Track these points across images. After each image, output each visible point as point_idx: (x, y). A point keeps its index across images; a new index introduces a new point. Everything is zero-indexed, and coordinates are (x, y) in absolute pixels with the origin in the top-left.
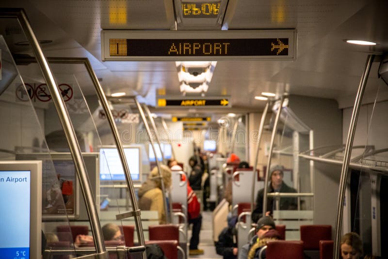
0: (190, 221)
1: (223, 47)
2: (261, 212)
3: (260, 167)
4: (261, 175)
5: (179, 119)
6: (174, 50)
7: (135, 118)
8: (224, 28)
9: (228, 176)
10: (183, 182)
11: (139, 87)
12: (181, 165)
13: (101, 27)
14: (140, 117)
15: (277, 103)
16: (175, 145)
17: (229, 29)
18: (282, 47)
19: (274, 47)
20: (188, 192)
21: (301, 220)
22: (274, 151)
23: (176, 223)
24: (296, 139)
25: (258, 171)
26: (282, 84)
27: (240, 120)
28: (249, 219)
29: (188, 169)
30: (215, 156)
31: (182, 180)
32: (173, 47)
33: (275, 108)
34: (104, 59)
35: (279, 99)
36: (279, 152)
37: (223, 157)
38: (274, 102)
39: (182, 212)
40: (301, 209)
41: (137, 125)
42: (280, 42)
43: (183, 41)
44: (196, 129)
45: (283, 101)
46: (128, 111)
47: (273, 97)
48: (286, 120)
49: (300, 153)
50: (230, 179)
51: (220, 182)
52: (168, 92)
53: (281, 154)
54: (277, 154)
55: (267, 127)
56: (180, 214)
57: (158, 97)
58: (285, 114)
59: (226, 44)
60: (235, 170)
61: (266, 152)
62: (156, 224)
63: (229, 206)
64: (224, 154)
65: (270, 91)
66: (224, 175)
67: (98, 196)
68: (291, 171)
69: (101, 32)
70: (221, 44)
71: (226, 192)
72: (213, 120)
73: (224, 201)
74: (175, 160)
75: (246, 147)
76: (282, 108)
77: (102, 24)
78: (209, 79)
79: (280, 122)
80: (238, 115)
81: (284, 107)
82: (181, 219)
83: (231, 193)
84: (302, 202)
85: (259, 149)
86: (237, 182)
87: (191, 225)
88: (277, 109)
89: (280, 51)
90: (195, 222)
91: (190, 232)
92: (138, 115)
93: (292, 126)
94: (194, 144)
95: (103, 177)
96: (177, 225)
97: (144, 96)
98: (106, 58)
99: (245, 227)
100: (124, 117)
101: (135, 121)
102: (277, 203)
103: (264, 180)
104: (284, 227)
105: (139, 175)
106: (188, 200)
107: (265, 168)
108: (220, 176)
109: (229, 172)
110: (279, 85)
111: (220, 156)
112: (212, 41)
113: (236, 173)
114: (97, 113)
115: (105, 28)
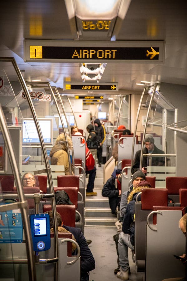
0: (87, 172)
1: (112, 53)
2: (139, 167)
3: (138, 134)
4: (139, 139)
5: (80, 98)
6: (77, 54)
7: (48, 97)
8: (113, 39)
9: (115, 140)
10: (83, 144)
11: (51, 76)
12: (81, 131)
13: (24, 37)
14: (52, 96)
15: (151, 88)
16: (77, 116)
17: (117, 40)
18: (154, 53)
19: (149, 53)
20: (86, 151)
21: (167, 173)
22: (148, 123)
23: (77, 174)
24: (165, 114)
25: (137, 137)
26: (156, 76)
27: (124, 98)
28: (129, 172)
29: (86, 134)
30: (106, 124)
31: (82, 142)
32: (76, 53)
33: (150, 91)
34: (25, 61)
35: (153, 85)
36: (152, 123)
37: (112, 125)
38: (149, 87)
39: (81, 166)
40: (167, 166)
41: (50, 103)
42: (153, 50)
43: (83, 48)
44: (92, 104)
45: (156, 87)
46: (43, 92)
47: (149, 84)
48: (158, 101)
49: (167, 126)
50: (117, 142)
51: (109, 143)
52: (73, 79)
53: (154, 125)
54: (151, 125)
55: (144, 105)
56: (80, 167)
57: (65, 83)
58: (157, 96)
59: (114, 51)
60: (120, 136)
61: (143, 123)
62: (63, 175)
63: (116, 161)
64: (113, 122)
65: (146, 80)
66: (112, 139)
67: (21, 155)
68: (161, 137)
69: (24, 41)
70: (111, 51)
71: (113, 151)
72: (105, 98)
73: (112, 157)
74: (77, 127)
75: (129, 118)
76: (155, 92)
77: (25, 35)
78: (102, 72)
79: (154, 101)
80: (123, 95)
81: (157, 92)
82: (81, 171)
83: (117, 153)
84: (168, 160)
85: (138, 121)
86: (121, 145)
87: (88, 175)
88: (152, 93)
89: (153, 56)
90: (91, 172)
91: (87, 179)
92: (50, 95)
93: (162, 105)
94: (91, 114)
95: (25, 141)
96: (78, 176)
97: (55, 82)
98: (27, 59)
99: (127, 177)
100: (40, 97)
101: (48, 99)
102: (150, 161)
103: (141, 144)
104: (155, 178)
105: (51, 139)
106: (86, 157)
107: (142, 134)
108: (110, 138)
109: (116, 137)
110: (153, 77)
111: (109, 124)
112: (104, 49)
113: (121, 138)
114: (21, 94)
115: (27, 38)
